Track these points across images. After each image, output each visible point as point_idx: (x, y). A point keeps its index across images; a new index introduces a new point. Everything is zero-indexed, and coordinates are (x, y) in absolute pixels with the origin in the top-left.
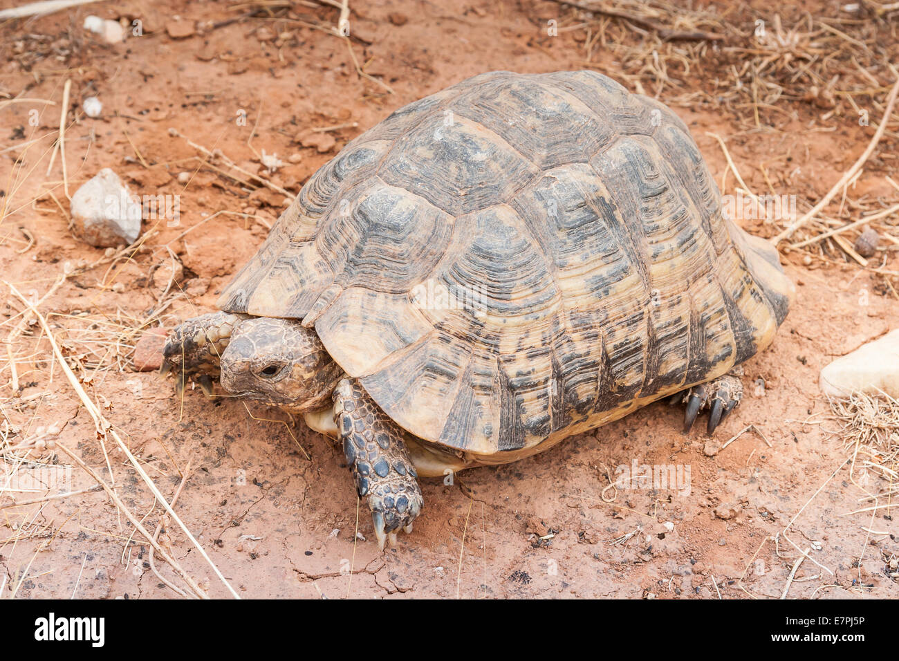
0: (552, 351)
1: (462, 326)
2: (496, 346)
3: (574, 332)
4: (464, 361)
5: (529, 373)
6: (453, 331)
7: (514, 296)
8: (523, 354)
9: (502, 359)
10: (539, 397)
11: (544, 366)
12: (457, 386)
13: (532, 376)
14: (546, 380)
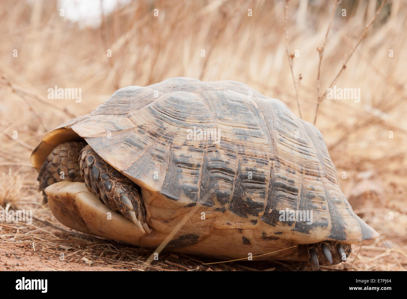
0: (205, 152)
1: (154, 128)
2: (171, 139)
3: (221, 149)
4: (150, 143)
5: (188, 157)
6: (147, 130)
7: (187, 120)
8: (186, 148)
9: (173, 146)
10: (192, 174)
11: (198, 157)
12: (142, 153)
13: (190, 159)
14: (198, 166)
